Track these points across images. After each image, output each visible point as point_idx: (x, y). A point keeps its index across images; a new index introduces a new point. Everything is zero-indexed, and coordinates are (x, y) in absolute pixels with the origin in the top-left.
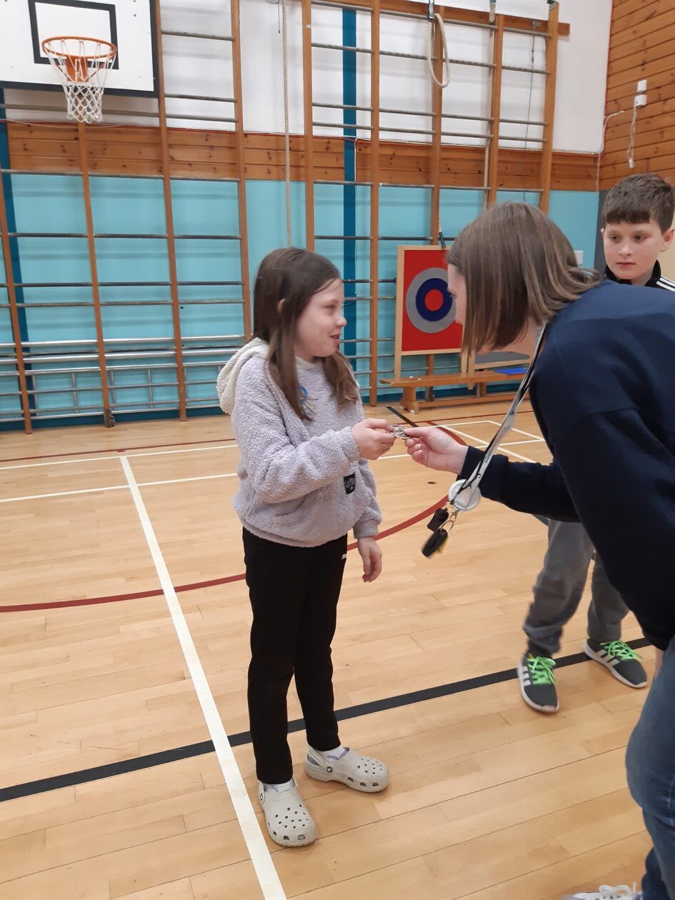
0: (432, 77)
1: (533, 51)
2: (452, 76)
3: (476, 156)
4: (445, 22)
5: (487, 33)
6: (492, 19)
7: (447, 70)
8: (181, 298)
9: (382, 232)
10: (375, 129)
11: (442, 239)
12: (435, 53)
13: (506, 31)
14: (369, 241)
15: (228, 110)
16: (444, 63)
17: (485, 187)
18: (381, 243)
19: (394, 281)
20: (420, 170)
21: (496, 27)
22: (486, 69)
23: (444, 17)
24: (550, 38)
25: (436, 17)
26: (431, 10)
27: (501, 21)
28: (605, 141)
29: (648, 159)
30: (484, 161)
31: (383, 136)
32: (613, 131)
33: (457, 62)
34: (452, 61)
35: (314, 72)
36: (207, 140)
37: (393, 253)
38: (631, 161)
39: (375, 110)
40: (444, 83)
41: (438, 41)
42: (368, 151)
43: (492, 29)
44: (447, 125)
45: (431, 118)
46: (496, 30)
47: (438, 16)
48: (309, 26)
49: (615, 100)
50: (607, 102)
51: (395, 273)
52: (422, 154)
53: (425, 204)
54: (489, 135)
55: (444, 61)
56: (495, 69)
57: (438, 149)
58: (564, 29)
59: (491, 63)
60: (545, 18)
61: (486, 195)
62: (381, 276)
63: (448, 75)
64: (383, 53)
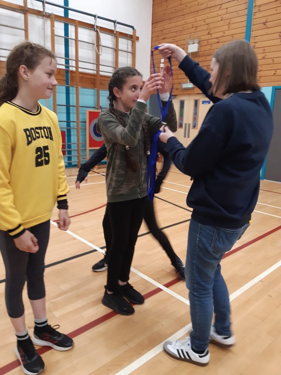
0: (96, 50)
1: (128, 45)
2: (103, 51)
4: (100, 32)
5: (113, 37)
6: (115, 33)
7: (101, 49)
9: (80, 104)
10: (77, 67)
11: (101, 108)
12: (97, 43)
13: (120, 37)
14: (75, 108)
16: (100, 47)
18: (80, 108)
19: (85, 122)
20: (92, 83)
21: (116, 36)
22: (114, 50)
23: (100, 30)
24: (133, 41)
25: (97, 30)
26: (95, 27)
27: (118, 33)
31: (80, 70)
33: (104, 46)
34: (102, 46)
35: (56, 45)
37: (85, 112)
39: (77, 61)
40: (100, 53)
41: (98, 38)
42: (74, 75)
43: (115, 36)
44: (101, 68)
45: (95, 65)
46: (116, 37)
48: (54, 28)
50: (151, 65)
51: (86, 119)
52: (93, 77)
53: (94, 95)
56: (116, 50)
57: (99, 76)
58: (138, 38)
59: (115, 48)
60: (131, 34)
62: (80, 120)
63: (101, 51)
64: (79, 41)
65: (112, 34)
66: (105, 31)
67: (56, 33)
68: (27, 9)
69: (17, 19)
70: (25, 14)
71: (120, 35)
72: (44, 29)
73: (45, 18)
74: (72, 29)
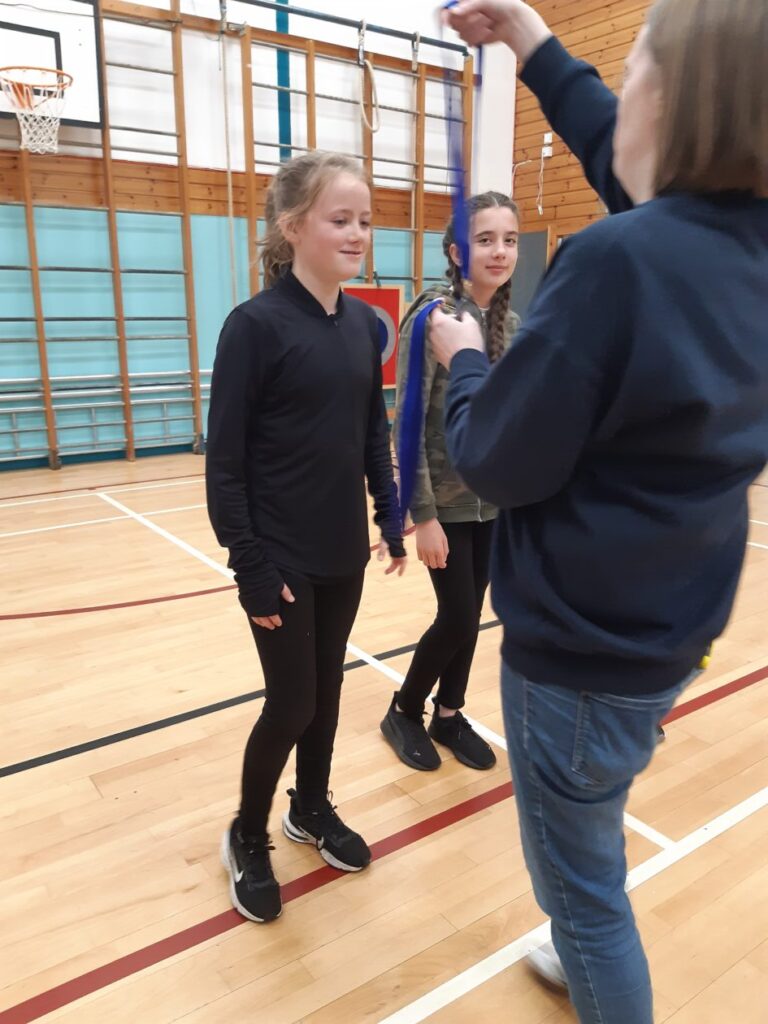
0: (362, 119)
2: (382, 120)
3: (404, 198)
4: (375, 68)
5: (410, 80)
6: (414, 67)
7: (377, 114)
8: (128, 334)
11: (377, 278)
12: (365, 98)
13: (428, 80)
15: (171, 144)
16: (374, 109)
17: (413, 228)
21: (419, 75)
22: (411, 115)
23: (373, 63)
24: (466, 88)
25: (366, 64)
26: (361, 56)
27: (424, 69)
28: (515, 188)
29: (555, 207)
30: (410, 203)
32: (522, 179)
33: (385, 108)
34: (380, 107)
35: (256, 112)
36: (148, 173)
38: (540, 208)
40: (374, 127)
41: (368, 86)
43: (415, 78)
44: (378, 168)
45: (362, 160)
46: (419, 79)
47: (368, 62)
48: (249, 66)
49: (523, 150)
50: (515, 151)
54: (414, 178)
55: (374, 106)
56: (418, 116)
59: (414, 110)
60: (461, 69)
61: (413, 237)
63: (378, 120)
64: (318, 96)
65: (408, 73)
66: (387, 66)
67: (255, 79)
68: (178, 18)
69: (152, 45)
70: (173, 30)
71: (428, 74)
72: (223, 68)
73: (225, 38)
74: (297, 63)
